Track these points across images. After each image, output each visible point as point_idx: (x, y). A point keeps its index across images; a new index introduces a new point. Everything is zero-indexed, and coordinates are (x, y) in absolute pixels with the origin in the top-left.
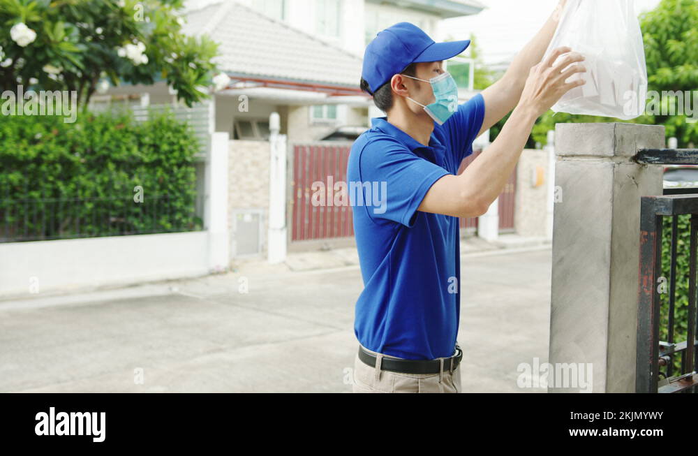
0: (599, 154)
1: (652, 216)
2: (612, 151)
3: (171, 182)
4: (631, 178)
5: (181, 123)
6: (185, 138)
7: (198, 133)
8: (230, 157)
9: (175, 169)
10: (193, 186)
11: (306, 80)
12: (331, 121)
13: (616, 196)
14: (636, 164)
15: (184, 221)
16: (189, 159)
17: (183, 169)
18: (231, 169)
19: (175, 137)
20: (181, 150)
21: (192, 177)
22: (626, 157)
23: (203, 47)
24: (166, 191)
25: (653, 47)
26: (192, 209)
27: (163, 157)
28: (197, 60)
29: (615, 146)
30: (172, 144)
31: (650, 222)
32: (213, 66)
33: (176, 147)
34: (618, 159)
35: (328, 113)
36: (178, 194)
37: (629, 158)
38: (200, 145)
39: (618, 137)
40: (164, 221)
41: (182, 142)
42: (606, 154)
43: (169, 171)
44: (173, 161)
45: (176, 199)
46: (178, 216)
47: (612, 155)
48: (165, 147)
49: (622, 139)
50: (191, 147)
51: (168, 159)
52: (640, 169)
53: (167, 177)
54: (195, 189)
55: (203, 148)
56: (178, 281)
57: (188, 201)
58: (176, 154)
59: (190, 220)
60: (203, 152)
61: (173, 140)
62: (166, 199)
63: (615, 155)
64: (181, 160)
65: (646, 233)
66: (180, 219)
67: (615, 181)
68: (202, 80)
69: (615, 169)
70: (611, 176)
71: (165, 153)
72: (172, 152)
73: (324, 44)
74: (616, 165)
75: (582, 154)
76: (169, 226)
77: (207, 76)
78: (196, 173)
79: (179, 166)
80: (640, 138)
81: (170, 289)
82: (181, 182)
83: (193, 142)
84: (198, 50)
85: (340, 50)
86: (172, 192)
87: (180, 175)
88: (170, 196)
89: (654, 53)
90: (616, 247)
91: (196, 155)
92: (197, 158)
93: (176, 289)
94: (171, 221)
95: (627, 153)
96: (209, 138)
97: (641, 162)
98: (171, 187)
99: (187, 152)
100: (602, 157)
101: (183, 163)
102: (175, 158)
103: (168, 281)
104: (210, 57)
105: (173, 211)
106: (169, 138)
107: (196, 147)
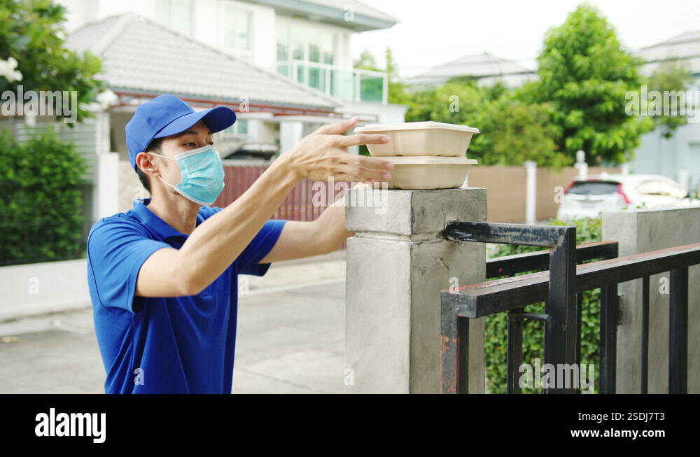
0: (395, 231)
1: (454, 318)
2: (409, 229)
3: (54, 207)
4: (439, 260)
5: (66, 143)
6: (69, 159)
7: (85, 153)
8: (121, 179)
9: (58, 193)
10: (79, 211)
11: (209, 96)
12: (242, 136)
13: (416, 285)
14: (445, 241)
15: (70, 248)
16: (73, 182)
17: (67, 193)
18: (121, 191)
19: (58, 159)
20: (65, 172)
21: (78, 201)
22: (431, 233)
23: (86, 63)
24: (48, 217)
25: (562, 63)
26: (77, 236)
27: (43, 181)
28: (79, 77)
29: (413, 221)
30: (53, 166)
31: (452, 325)
32: (98, 83)
33: (58, 170)
34: (419, 237)
35: (239, 128)
36: (62, 220)
37: (435, 234)
38: (87, 167)
39: (417, 210)
40: (45, 250)
41: (66, 164)
42: (402, 231)
43: (52, 196)
44: (55, 185)
45: (59, 226)
46: (62, 244)
47: (410, 233)
48: (46, 170)
49: (423, 211)
50: (76, 170)
51: (49, 183)
52: (452, 247)
53: (49, 202)
54: (82, 214)
55: (89, 170)
56: (62, 313)
57: (74, 227)
58: (59, 177)
59: (77, 247)
60: (91, 174)
61: (56, 162)
62: (47, 226)
63: (413, 233)
64: (64, 184)
65: (447, 339)
66: (65, 246)
67: (413, 267)
68: (85, 98)
69: (414, 252)
70: (408, 260)
71: (47, 176)
72: (54, 175)
73: (231, 58)
74: (415, 247)
75: (376, 229)
76: (51, 254)
77: (91, 94)
78: (83, 197)
79: (63, 189)
80: (450, 207)
81: (52, 323)
82: (66, 206)
83: (78, 164)
84: (79, 66)
85: (246, 64)
86: (55, 217)
87: (64, 200)
88: (54, 222)
89: (562, 67)
90: (418, 351)
91: (83, 177)
92: (84, 181)
93: (58, 323)
94: (55, 249)
95: (431, 229)
96: (96, 159)
97: (451, 238)
98: (54, 212)
99: (71, 175)
100: (399, 235)
101: (67, 187)
102: (57, 181)
103: (51, 314)
104: (93, 73)
105: (57, 238)
106: (50, 160)
107: (82, 170)
